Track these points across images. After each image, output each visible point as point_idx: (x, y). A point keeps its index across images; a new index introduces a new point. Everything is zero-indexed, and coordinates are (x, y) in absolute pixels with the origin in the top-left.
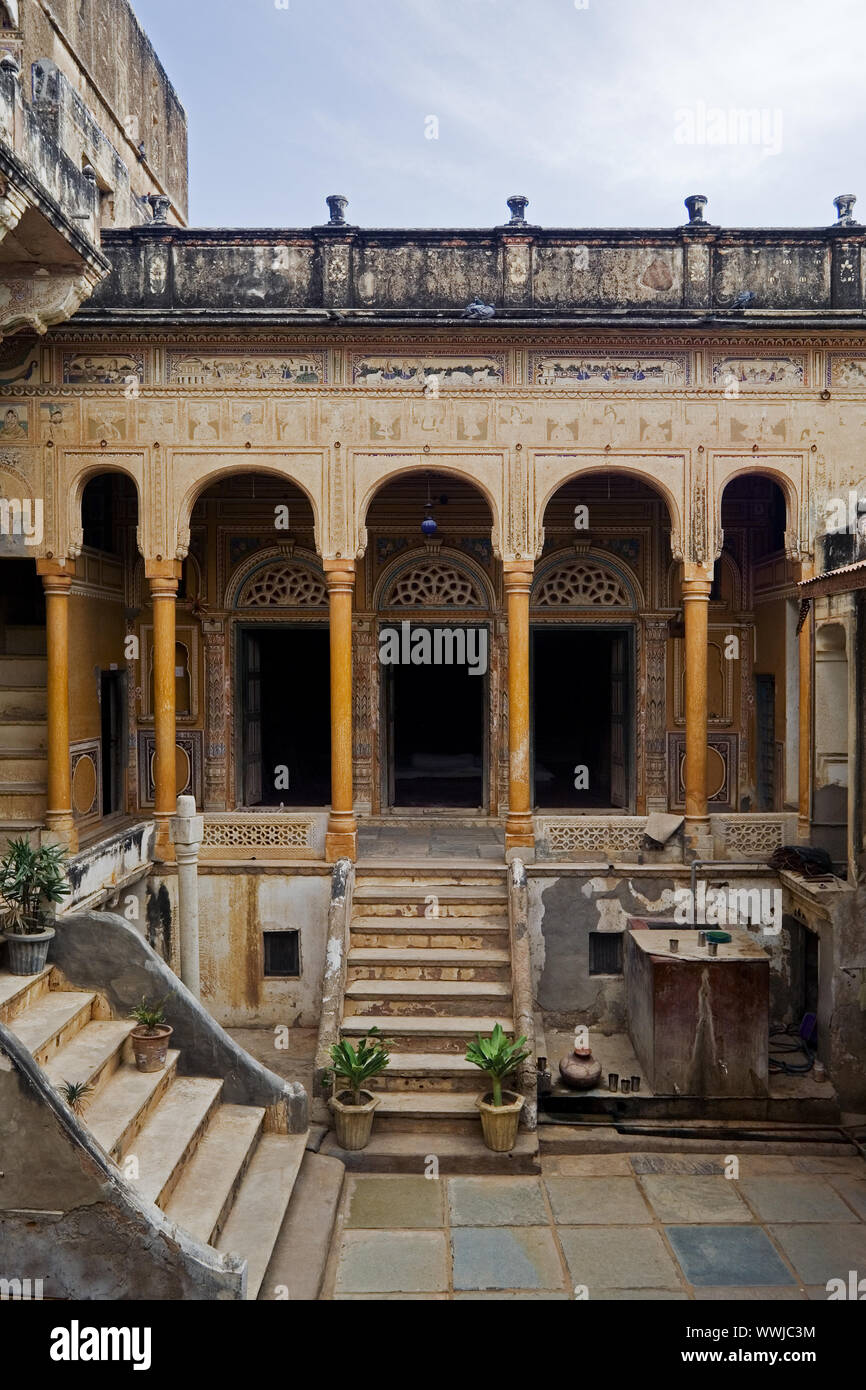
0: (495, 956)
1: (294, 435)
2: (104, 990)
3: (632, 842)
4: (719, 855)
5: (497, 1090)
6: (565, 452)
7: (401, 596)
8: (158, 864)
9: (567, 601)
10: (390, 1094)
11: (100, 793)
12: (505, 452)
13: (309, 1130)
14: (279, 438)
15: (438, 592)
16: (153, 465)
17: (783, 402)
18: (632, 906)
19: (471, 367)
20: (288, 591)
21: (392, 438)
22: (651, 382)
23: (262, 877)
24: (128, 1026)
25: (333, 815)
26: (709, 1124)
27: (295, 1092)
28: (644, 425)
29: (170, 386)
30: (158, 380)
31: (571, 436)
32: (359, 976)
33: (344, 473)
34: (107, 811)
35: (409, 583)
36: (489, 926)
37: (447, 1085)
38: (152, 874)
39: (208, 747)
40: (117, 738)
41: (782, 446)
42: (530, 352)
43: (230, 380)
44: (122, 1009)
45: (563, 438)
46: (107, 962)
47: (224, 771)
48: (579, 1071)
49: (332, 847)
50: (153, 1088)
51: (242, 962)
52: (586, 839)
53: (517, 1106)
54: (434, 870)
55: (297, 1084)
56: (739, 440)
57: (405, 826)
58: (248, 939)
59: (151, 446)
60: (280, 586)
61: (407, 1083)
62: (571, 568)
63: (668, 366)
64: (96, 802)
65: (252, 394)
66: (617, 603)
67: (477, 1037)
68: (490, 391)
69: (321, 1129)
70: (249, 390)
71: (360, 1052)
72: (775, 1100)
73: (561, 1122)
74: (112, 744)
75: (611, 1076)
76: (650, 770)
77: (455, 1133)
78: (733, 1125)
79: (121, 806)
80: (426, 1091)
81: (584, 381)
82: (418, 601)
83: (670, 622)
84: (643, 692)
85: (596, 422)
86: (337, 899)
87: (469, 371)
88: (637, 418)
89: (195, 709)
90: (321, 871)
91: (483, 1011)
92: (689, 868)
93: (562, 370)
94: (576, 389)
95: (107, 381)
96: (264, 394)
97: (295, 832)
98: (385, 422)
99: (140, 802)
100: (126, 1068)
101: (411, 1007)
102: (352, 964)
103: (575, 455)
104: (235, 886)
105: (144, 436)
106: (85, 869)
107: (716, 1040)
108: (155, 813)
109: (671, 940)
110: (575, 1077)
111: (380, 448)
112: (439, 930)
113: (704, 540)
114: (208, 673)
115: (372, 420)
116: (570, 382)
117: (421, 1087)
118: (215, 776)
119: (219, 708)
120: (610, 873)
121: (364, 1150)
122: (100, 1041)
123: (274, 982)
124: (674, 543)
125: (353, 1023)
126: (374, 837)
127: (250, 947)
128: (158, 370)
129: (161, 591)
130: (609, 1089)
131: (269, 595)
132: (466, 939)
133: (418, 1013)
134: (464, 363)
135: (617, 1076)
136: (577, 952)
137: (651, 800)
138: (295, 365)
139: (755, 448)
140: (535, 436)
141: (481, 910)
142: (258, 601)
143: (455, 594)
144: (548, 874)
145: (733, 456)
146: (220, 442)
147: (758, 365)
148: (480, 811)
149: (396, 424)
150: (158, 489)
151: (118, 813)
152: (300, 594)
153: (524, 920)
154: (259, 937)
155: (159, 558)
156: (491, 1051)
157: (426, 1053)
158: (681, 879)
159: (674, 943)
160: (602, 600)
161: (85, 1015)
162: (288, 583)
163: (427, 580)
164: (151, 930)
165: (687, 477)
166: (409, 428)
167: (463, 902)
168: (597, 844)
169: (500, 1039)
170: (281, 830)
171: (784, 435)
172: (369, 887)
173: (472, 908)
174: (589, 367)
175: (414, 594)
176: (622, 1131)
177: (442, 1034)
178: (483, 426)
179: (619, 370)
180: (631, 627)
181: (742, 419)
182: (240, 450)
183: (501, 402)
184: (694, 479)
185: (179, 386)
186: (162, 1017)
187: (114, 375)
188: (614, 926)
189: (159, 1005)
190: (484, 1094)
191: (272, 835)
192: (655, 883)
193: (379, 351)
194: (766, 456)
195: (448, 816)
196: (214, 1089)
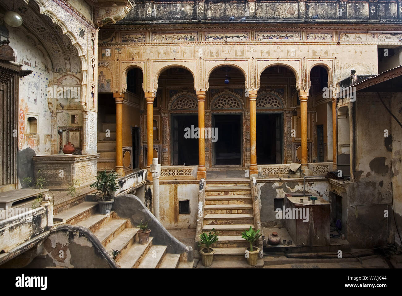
0: (248, 206)
1: (188, 56)
2: (130, 219)
3: (286, 172)
4: (311, 175)
5: (251, 246)
6: (266, 59)
7: (218, 105)
8: (148, 181)
9: (264, 106)
10: (218, 248)
11: (132, 162)
12: (249, 60)
13: (194, 261)
14: (184, 57)
15: (228, 104)
16: (147, 65)
17: (327, 45)
18: (286, 190)
19: (239, 36)
20: (186, 105)
21: (216, 56)
22: (290, 40)
23: (179, 185)
24: (137, 230)
25: (199, 166)
26: (313, 254)
27: (189, 249)
28: (288, 52)
29: (152, 43)
30: (149, 41)
31: (268, 55)
32: (208, 213)
33: (202, 66)
34: (134, 167)
35: (220, 102)
36: (246, 197)
37: (235, 245)
38: (146, 185)
39: (163, 149)
40: (137, 147)
41: (327, 57)
42: (256, 32)
43: (169, 40)
44: (135, 225)
45: (265, 56)
46: (131, 210)
47: (168, 156)
48: (274, 239)
49: (199, 175)
50: (144, 250)
51: (173, 210)
52: (273, 171)
53: (258, 251)
54: (229, 181)
55: (190, 246)
56: (315, 56)
57: (219, 170)
58: (174, 203)
59: (147, 60)
60: (183, 103)
61: (223, 245)
62: (265, 97)
63: (295, 35)
64: (131, 165)
65: (176, 44)
66: (278, 106)
67: (245, 230)
68: (244, 42)
69: (197, 260)
70: (175, 43)
71: (209, 236)
72: (332, 246)
73: (270, 255)
74: (136, 149)
75: (283, 240)
76: (288, 153)
77: (238, 260)
78: (320, 254)
79: (138, 167)
80: (229, 247)
81: (271, 40)
82: (222, 107)
83: (293, 111)
84: (285, 131)
85: (274, 51)
86: (201, 190)
87: (238, 37)
88: (286, 50)
89: (159, 138)
90: (196, 183)
91: (245, 222)
92: (303, 179)
93: (265, 36)
94: (269, 42)
95: (134, 42)
96: (179, 44)
97: (188, 171)
98: (214, 52)
99: (144, 165)
100: (136, 243)
101: (223, 222)
102: (205, 210)
103: (269, 61)
104: (171, 187)
105: (145, 57)
106: (125, 182)
107: (315, 229)
108: (147, 167)
109: (301, 200)
110: (273, 241)
111: (213, 59)
112: (231, 199)
113: (306, 84)
114: (163, 128)
115: (210, 51)
116: (267, 40)
117: (227, 246)
118: (165, 157)
119: (166, 138)
120: (280, 181)
121: (211, 266)
122: (127, 235)
123: (182, 216)
124: (297, 85)
125: (206, 227)
126: (211, 173)
127: (175, 206)
128: (149, 38)
129: (149, 102)
130: (283, 244)
131: (180, 106)
132: (239, 201)
133: (225, 224)
134: (237, 35)
135: (285, 241)
136: (270, 204)
137: (288, 161)
138: (188, 36)
139: (319, 58)
140: (257, 55)
141: (243, 193)
142: (177, 108)
143: (233, 105)
144: (262, 182)
145: (313, 60)
146: (167, 58)
147: (320, 35)
148: (240, 166)
149: (218, 52)
150: (149, 72)
151: (137, 168)
152: (189, 105)
153: (257, 195)
154: (178, 202)
155: (149, 92)
156: (249, 234)
157: (228, 235)
158: (301, 182)
159: (302, 200)
160: (274, 105)
161: (123, 227)
162: (186, 103)
163: (225, 101)
164: (146, 201)
165: (301, 66)
166: (221, 53)
167: (238, 190)
168: (276, 173)
169: (252, 231)
170: (184, 171)
171: (327, 54)
172: (210, 187)
173: (240, 192)
174: (272, 36)
175: (221, 105)
176: (288, 257)
177: (233, 230)
178: (242, 52)
179: (281, 36)
180: (282, 113)
181: (316, 50)
182: (172, 60)
183: (248, 46)
184: (302, 67)
185: (155, 43)
186: (147, 227)
187: (136, 40)
188: (281, 197)
189: (146, 223)
190: (247, 248)
191: (181, 173)
192: (293, 184)
193: (213, 32)
194: (322, 60)
195: (231, 167)
196: (164, 249)
